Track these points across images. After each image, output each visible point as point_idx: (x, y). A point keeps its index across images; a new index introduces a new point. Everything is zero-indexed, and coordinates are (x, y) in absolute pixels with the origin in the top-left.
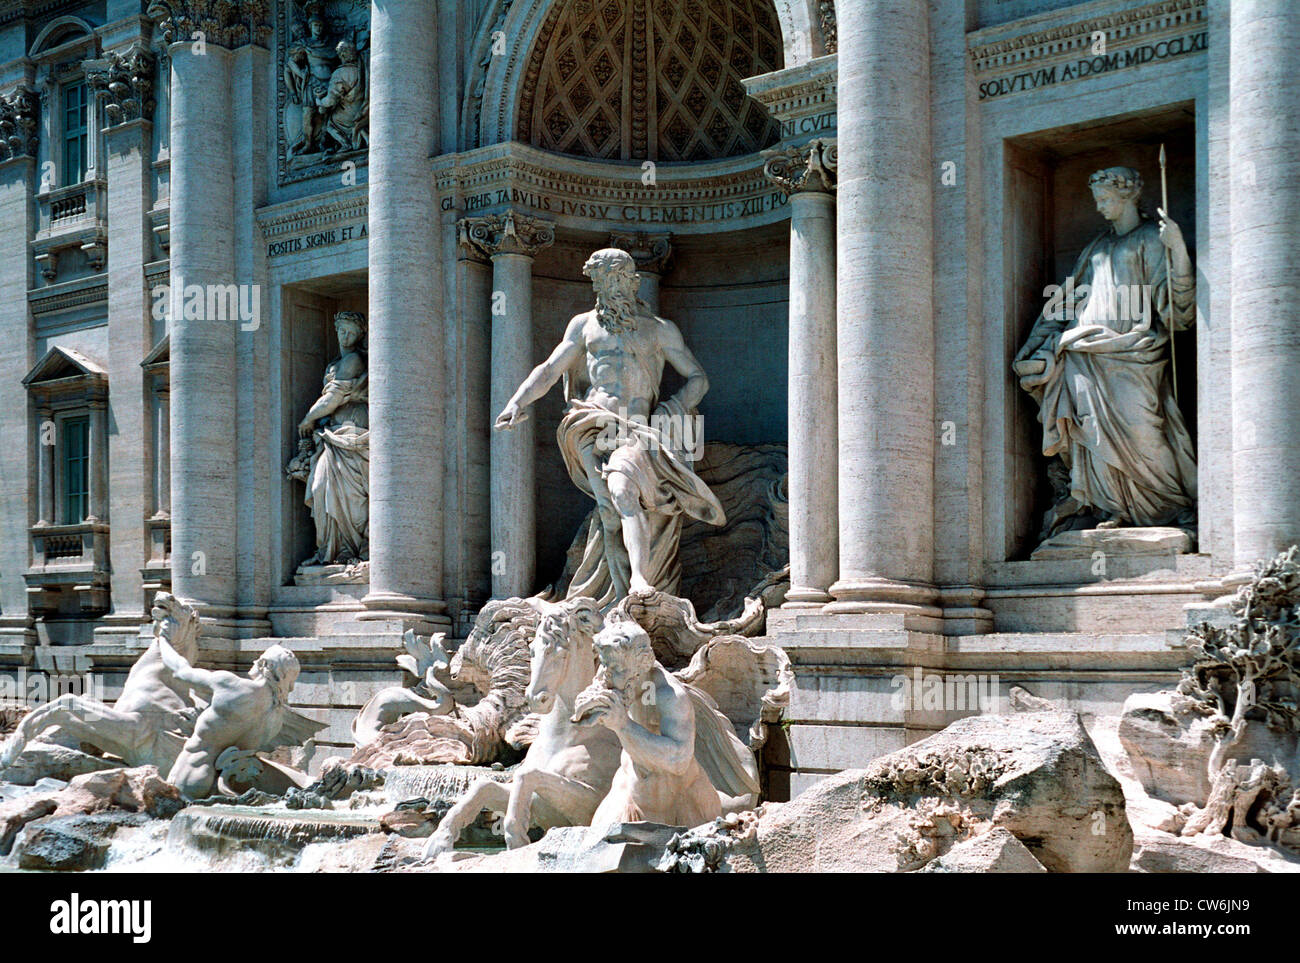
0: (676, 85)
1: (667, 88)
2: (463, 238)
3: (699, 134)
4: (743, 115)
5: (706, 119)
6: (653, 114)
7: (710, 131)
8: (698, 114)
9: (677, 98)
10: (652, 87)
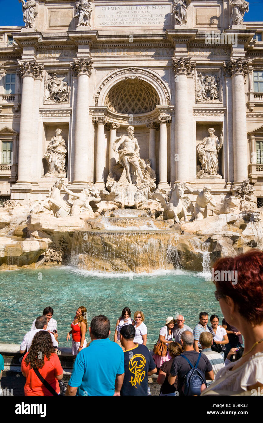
0: (121, 101)
1: (120, 102)
2: (94, 119)
3: (123, 109)
4: (131, 108)
5: (125, 107)
6: (117, 105)
7: (125, 109)
8: (124, 106)
9: (121, 103)
10: (118, 101)
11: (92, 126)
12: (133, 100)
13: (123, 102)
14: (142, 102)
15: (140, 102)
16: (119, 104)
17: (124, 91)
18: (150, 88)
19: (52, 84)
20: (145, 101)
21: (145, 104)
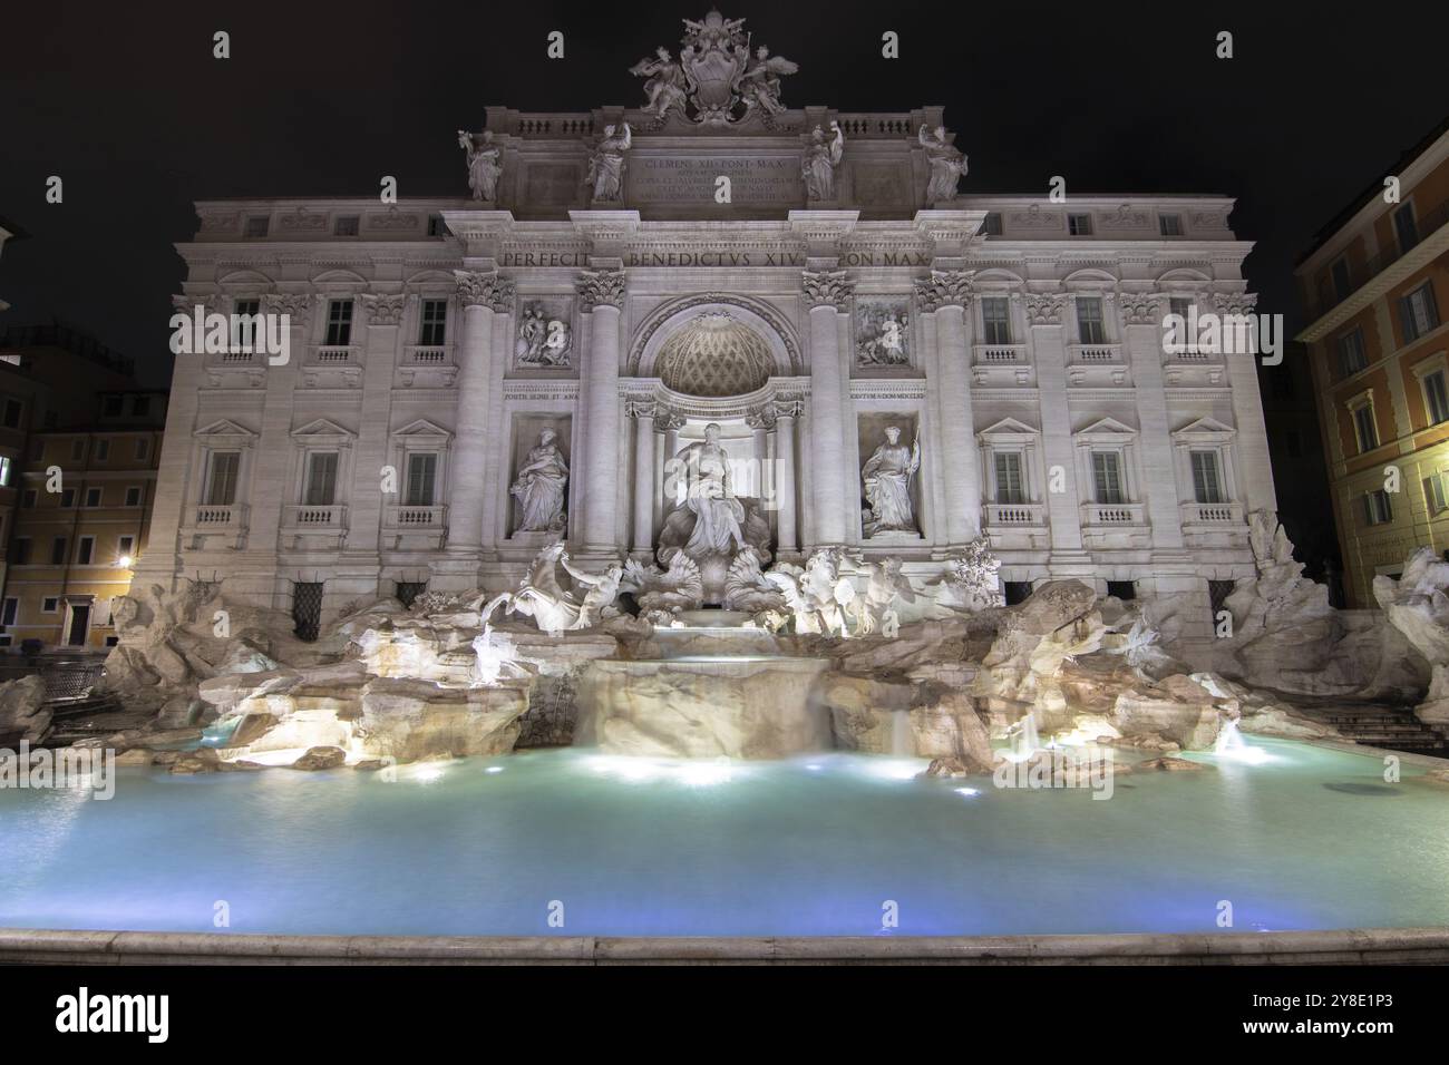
2: (630, 409)
11: (625, 422)
12: (716, 366)
13: (693, 369)
14: (736, 371)
15: (733, 369)
16: (684, 374)
17: (697, 345)
18: (753, 339)
19: (533, 327)
20: (742, 369)
21: (743, 375)
